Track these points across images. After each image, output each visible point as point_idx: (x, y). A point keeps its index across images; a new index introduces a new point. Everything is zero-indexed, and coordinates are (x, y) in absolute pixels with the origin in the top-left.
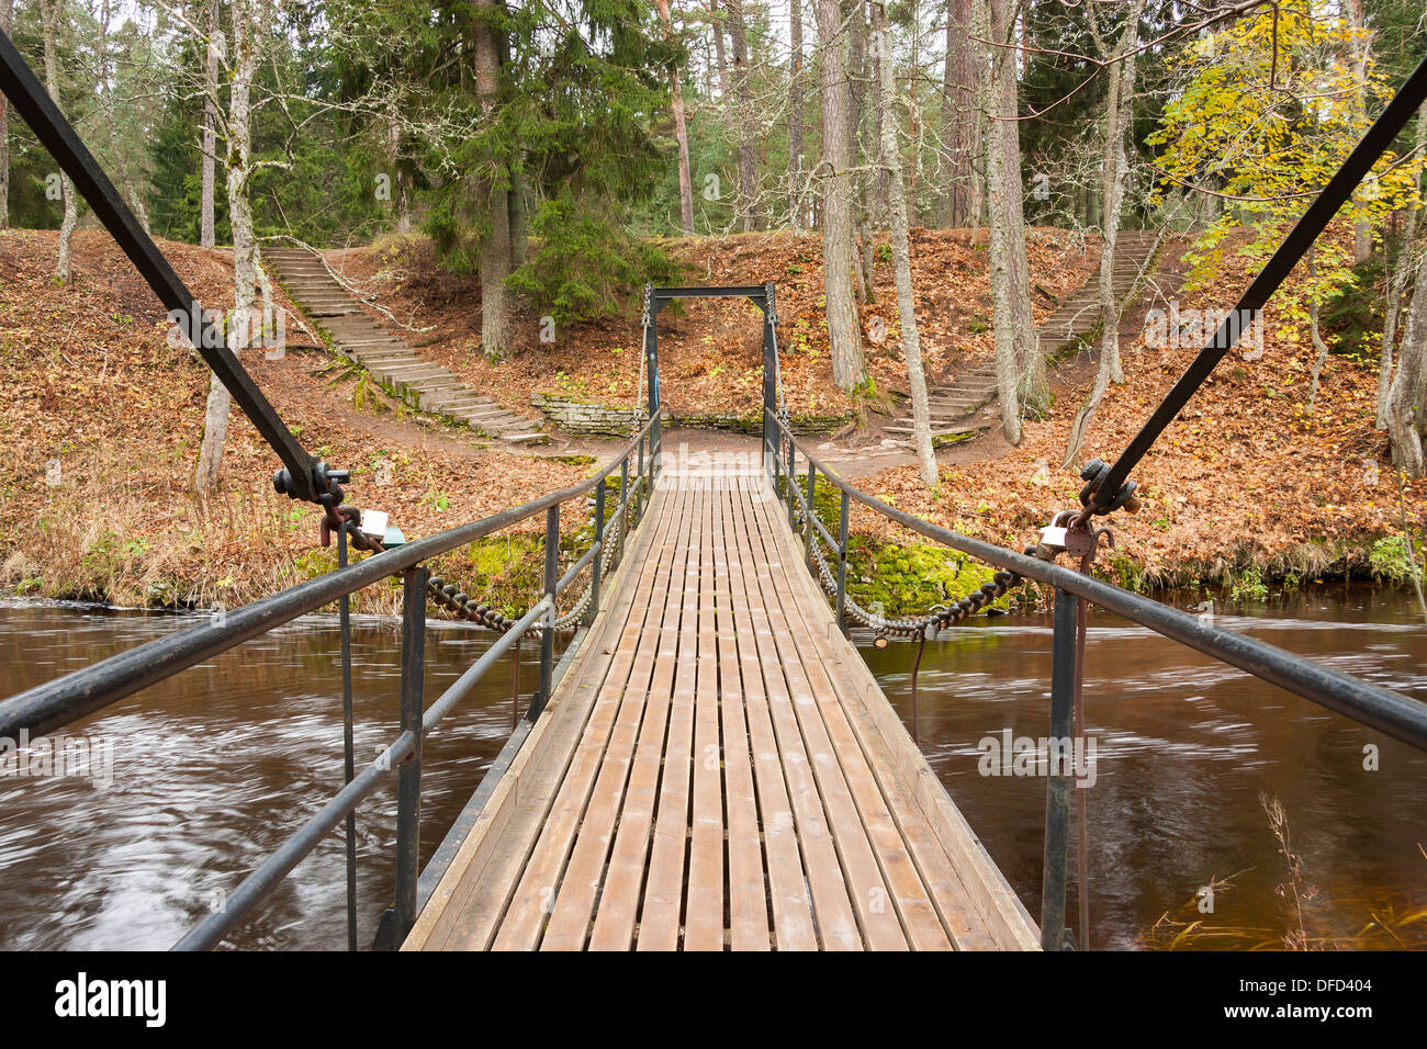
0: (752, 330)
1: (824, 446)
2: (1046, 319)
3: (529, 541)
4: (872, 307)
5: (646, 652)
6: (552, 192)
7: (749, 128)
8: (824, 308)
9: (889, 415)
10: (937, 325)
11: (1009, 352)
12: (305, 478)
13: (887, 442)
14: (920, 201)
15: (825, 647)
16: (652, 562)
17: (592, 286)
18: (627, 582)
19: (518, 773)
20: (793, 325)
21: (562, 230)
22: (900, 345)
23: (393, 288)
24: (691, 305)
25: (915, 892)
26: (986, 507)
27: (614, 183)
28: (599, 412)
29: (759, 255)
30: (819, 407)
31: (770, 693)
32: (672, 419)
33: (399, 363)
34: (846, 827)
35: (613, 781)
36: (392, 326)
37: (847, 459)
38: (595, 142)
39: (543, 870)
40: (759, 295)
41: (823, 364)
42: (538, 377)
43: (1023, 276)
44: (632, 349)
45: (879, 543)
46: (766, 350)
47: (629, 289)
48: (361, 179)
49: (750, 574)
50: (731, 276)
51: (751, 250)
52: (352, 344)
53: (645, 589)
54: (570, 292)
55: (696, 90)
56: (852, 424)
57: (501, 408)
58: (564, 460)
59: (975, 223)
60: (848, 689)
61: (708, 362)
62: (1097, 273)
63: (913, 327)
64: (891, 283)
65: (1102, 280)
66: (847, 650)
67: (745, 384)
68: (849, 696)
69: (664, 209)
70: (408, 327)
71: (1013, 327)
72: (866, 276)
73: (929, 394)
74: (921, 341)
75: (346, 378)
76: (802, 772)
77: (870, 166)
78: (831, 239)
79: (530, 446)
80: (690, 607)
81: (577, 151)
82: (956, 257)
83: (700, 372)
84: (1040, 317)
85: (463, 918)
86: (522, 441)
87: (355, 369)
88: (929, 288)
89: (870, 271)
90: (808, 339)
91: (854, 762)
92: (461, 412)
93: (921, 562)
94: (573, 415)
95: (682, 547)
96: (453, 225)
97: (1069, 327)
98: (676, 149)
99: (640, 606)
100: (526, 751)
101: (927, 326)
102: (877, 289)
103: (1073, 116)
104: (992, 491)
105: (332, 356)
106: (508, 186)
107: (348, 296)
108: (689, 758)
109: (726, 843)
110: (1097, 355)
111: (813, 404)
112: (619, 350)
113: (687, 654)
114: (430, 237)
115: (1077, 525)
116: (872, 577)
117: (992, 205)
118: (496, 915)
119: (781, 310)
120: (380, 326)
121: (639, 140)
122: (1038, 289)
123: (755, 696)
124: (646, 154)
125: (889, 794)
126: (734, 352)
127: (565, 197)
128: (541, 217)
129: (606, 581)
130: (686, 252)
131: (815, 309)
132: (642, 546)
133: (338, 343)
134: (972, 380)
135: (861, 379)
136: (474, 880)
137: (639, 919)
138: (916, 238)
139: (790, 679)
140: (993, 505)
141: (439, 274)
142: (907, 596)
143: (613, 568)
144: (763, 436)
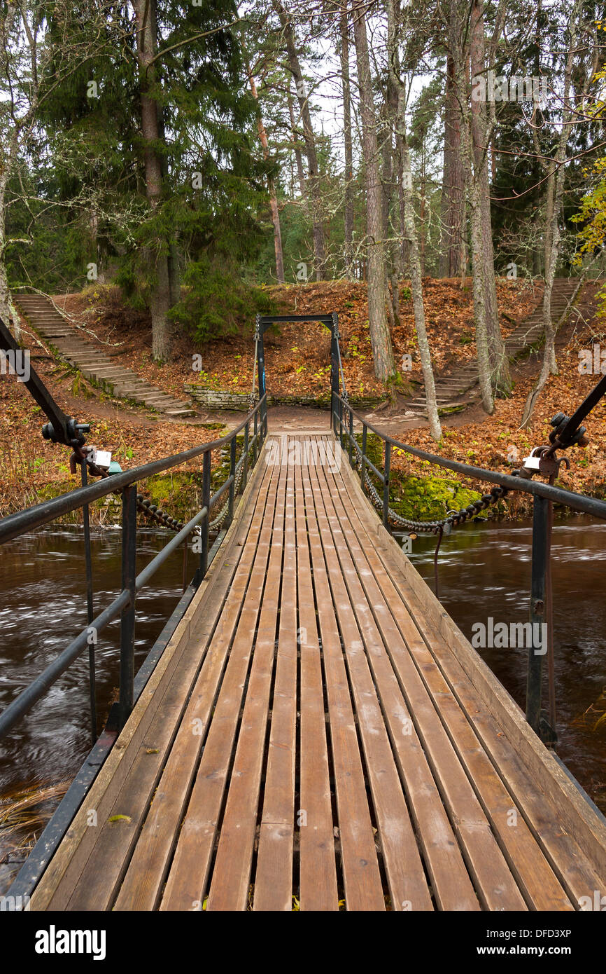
0: (322, 343)
1: (369, 416)
2: (509, 335)
3: (185, 477)
4: (398, 328)
5: (264, 544)
6: (196, 258)
7: (320, 214)
8: (368, 329)
9: (410, 396)
10: (439, 339)
11: (486, 355)
12: (62, 429)
13: (409, 413)
14: (429, 260)
15: (376, 540)
16: (265, 489)
17: (222, 316)
18: (249, 501)
19: (190, 618)
20: (349, 340)
21: (202, 281)
22: (417, 352)
23: (96, 319)
24: (285, 327)
25: (444, 688)
26: (472, 453)
27: (235, 250)
28: (227, 396)
29: (327, 295)
30: (366, 391)
31: (344, 568)
32: (273, 399)
33: (100, 367)
34: (398, 650)
35: (249, 622)
36: (96, 343)
37: (384, 424)
38: (222, 225)
39: (209, 677)
40: (328, 320)
41: (368, 364)
42: (188, 374)
43: (494, 307)
44: (247, 356)
45: (405, 476)
46: (332, 355)
47: (245, 318)
48: (75, 249)
49: (327, 496)
50: (309, 309)
51: (322, 292)
52: (70, 354)
53: (261, 505)
54: (207, 320)
55: (284, 192)
56: (386, 402)
57: (165, 394)
58: (205, 426)
59: (463, 274)
60: (393, 566)
61: (295, 363)
62: (541, 304)
63: (425, 340)
64: (411, 313)
65: (544, 309)
66: (391, 541)
67: (319, 377)
68: (393, 569)
69: (265, 268)
70: (107, 343)
71: (488, 340)
72: (394, 308)
73: (436, 382)
74: (430, 349)
75: (67, 376)
76: (367, 617)
77: (398, 238)
78: (372, 284)
79: (183, 418)
80: (290, 516)
81: (211, 231)
82: (451, 295)
83: (290, 370)
84: (505, 334)
85: (161, 708)
86: (179, 415)
87: (73, 370)
88: (434, 316)
89: (397, 305)
90: (358, 349)
91: (400, 610)
92: (140, 397)
93: (432, 488)
94: (211, 398)
95: (283, 479)
96: (134, 278)
97: (524, 339)
98: (273, 230)
99: (259, 516)
100: (194, 604)
101: (434, 339)
102: (402, 317)
103: (524, 206)
104: (476, 443)
105: (58, 362)
106: (168, 253)
107: (68, 324)
108: (295, 609)
109: (322, 660)
110: (541, 357)
111: (362, 389)
112: (239, 357)
113: (290, 545)
114: (118, 287)
115: (546, 455)
116: (401, 498)
117: (474, 263)
118: (181, 706)
119: (342, 330)
120: (88, 344)
121: (250, 223)
122: (504, 316)
123: (335, 571)
124: (255, 232)
125: (423, 630)
126: (312, 357)
127: (204, 260)
128: (189, 273)
129: (236, 501)
130: (280, 294)
131: (362, 329)
132: (257, 479)
133: (61, 354)
134: (462, 373)
135: (392, 373)
136: (167, 684)
137: (271, 707)
138: (426, 284)
139: (356, 559)
140: (476, 452)
141: (125, 310)
142: (423, 510)
143: (241, 492)
144: (331, 410)
